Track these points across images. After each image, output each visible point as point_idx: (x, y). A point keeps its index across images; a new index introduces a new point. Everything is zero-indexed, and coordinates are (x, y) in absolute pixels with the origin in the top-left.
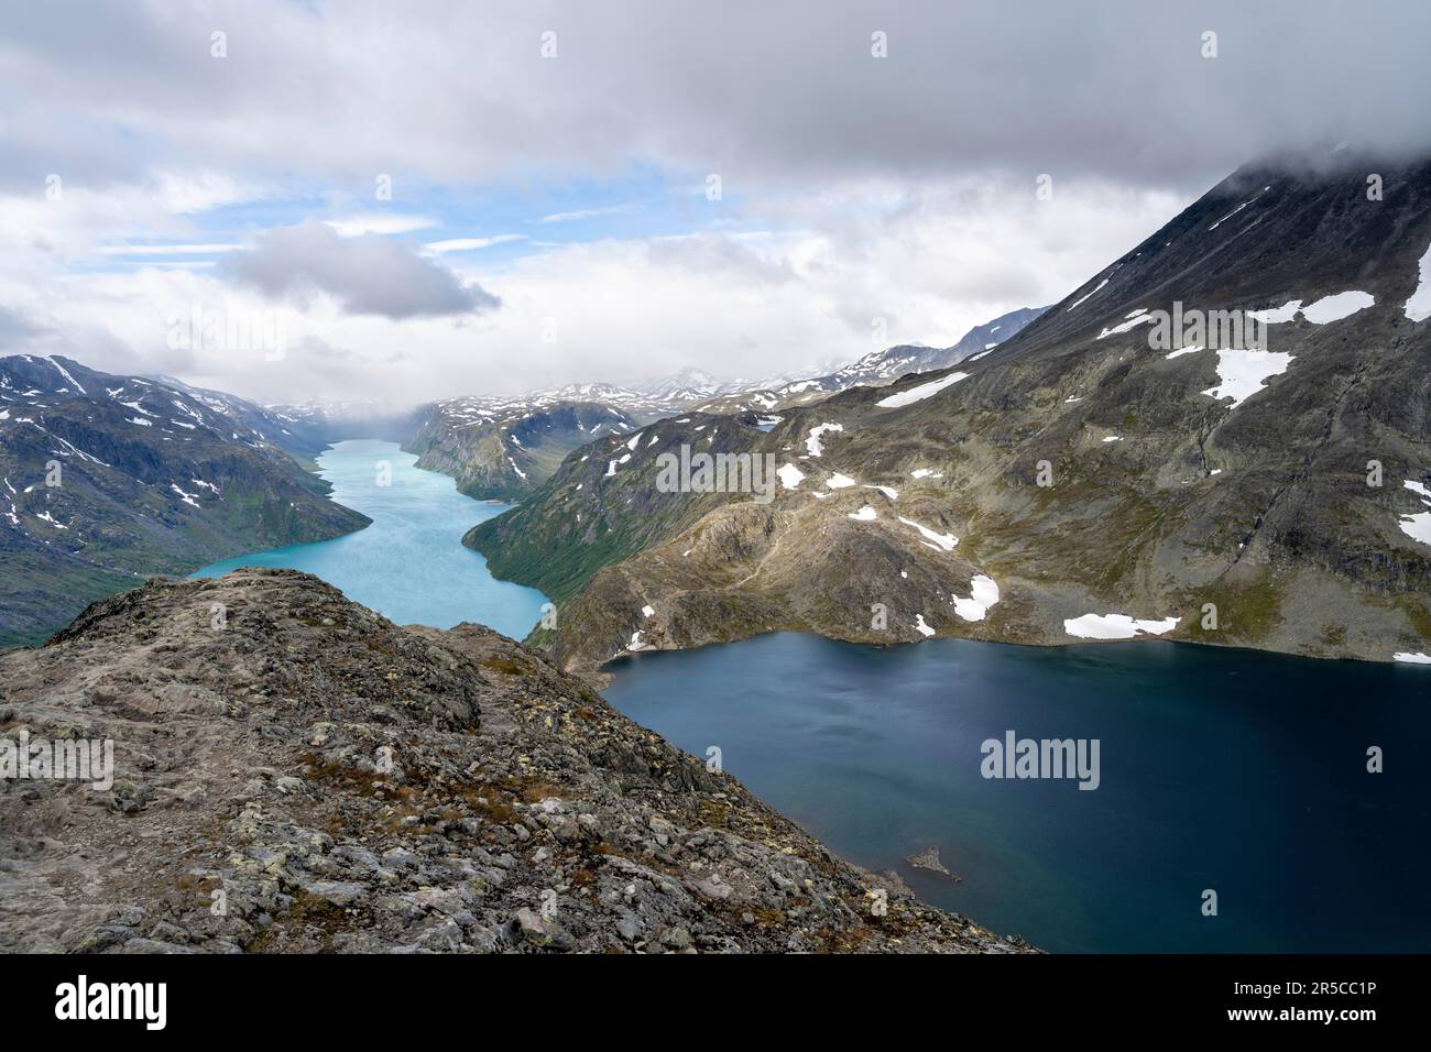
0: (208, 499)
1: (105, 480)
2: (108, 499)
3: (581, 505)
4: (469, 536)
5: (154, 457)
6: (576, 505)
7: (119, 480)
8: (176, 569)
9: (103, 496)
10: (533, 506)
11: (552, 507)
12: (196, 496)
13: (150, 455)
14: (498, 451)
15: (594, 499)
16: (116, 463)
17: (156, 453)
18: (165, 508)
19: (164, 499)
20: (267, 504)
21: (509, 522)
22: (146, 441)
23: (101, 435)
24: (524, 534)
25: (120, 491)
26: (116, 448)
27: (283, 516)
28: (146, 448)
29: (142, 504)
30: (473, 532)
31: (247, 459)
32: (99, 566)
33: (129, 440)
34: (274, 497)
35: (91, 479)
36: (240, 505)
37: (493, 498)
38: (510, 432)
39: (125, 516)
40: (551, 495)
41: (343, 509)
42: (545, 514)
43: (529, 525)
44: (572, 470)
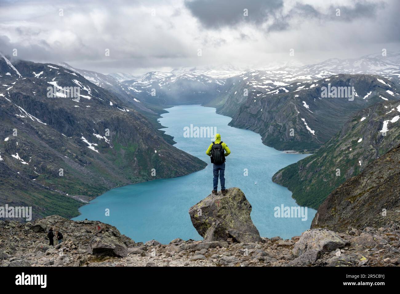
0: (103, 146)
1: (45, 134)
2: (47, 146)
3: (362, 154)
4: (278, 176)
5: (71, 118)
6: (358, 154)
7: (52, 133)
8: (89, 193)
9: (44, 144)
10: (325, 154)
11: (340, 155)
12: (96, 145)
13: (69, 117)
14: (293, 113)
15: (372, 150)
16: (50, 123)
17: (72, 116)
18: (79, 153)
19: (78, 147)
20: (140, 151)
21: (307, 166)
22: (66, 108)
23: (42, 104)
24: (320, 175)
25: (54, 141)
26: (50, 113)
27: (150, 159)
28: (66, 112)
29: (66, 150)
30: (281, 172)
31: (127, 120)
32: (47, 189)
33: (57, 107)
34: (144, 147)
35: (37, 133)
36: (123, 152)
37: (291, 150)
38: (301, 99)
39: (58, 157)
40: (338, 146)
41: (188, 155)
42: (334, 160)
43: (323, 168)
44: (354, 127)
